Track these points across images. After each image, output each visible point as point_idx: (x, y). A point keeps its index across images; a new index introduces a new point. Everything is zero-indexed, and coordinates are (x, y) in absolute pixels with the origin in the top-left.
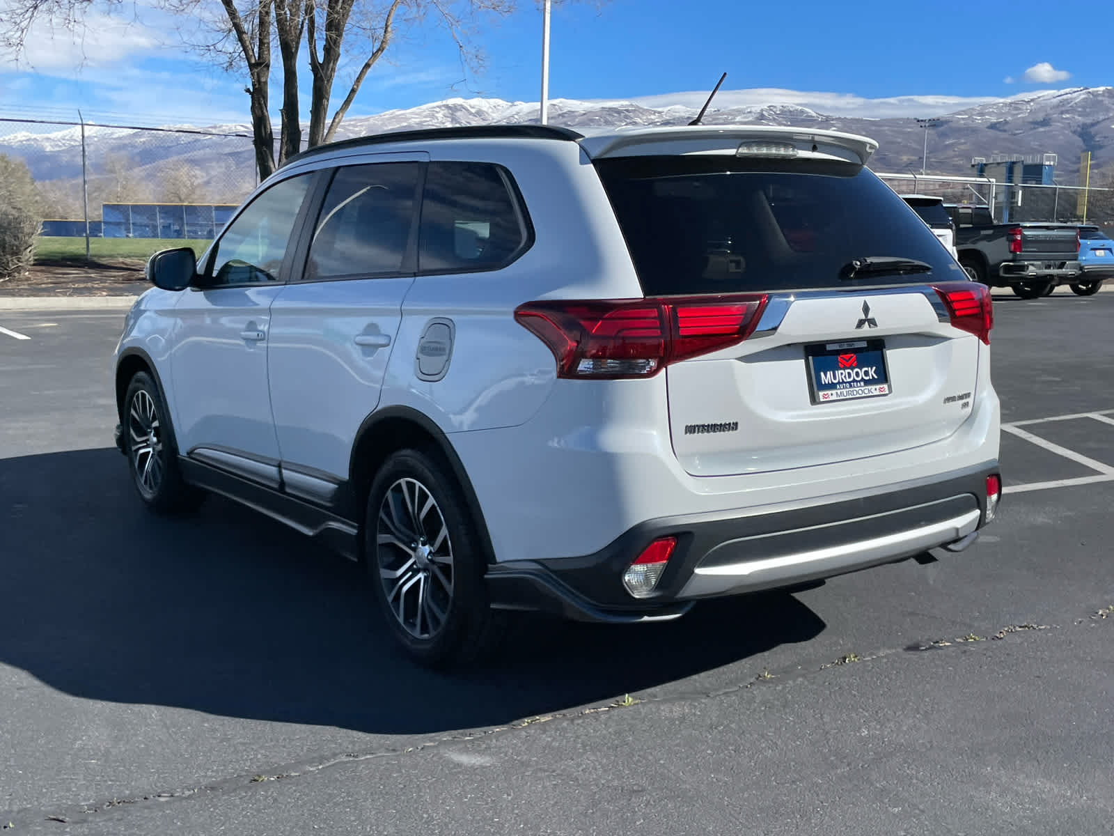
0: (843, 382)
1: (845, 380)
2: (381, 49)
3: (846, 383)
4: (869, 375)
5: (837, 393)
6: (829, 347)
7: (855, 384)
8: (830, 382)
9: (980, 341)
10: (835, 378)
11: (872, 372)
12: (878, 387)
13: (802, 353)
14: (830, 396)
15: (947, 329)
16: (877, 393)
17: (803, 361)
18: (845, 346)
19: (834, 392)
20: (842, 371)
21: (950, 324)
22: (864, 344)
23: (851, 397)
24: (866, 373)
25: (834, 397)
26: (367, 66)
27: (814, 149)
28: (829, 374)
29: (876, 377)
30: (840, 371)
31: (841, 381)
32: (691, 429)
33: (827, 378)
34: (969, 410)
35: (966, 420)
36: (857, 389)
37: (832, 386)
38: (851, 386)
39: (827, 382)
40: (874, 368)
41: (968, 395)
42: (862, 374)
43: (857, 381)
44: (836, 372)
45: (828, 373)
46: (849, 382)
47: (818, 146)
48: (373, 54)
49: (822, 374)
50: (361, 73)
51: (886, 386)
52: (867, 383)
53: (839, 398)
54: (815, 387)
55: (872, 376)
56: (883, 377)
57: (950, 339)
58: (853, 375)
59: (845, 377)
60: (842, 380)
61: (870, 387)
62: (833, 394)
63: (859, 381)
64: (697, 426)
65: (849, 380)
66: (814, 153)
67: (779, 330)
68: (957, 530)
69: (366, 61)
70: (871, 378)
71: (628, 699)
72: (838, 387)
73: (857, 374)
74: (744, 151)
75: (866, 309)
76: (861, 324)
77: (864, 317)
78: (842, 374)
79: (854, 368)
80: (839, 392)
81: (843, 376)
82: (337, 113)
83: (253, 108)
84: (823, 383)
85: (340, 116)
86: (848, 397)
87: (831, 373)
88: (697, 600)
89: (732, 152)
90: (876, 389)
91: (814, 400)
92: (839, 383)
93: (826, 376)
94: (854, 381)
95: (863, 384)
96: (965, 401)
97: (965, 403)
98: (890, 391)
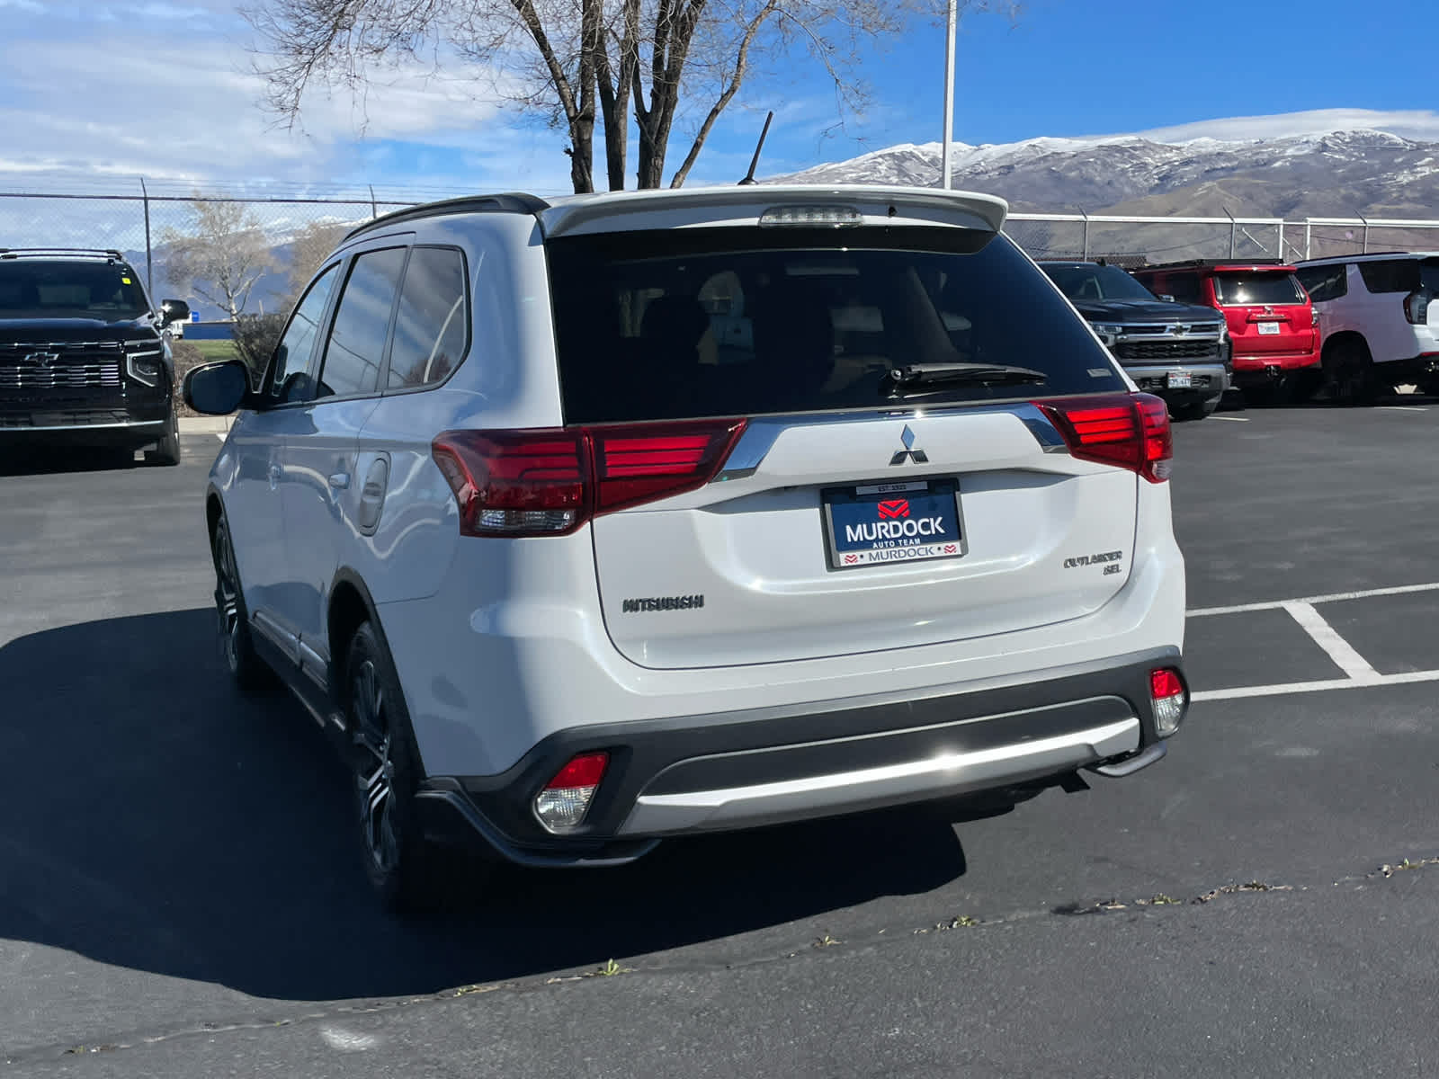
0: (884, 538)
1: (888, 537)
2: (733, 90)
3: (889, 540)
4: (930, 529)
5: (870, 554)
6: (860, 491)
7: (905, 541)
8: (862, 539)
9: (1140, 477)
10: (870, 533)
11: (936, 525)
12: (943, 545)
13: (817, 497)
14: (859, 558)
15: (1064, 462)
16: (942, 553)
17: (818, 510)
18: (890, 489)
19: (866, 553)
20: (885, 524)
21: (1069, 455)
22: (924, 486)
23: (894, 559)
24: (926, 526)
25: (866, 561)
26: (715, 112)
27: (892, 212)
28: (861, 528)
29: (942, 531)
30: (879, 525)
31: (880, 537)
32: (630, 606)
33: (855, 533)
34: (1122, 576)
35: (1118, 593)
36: (906, 549)
37: (865, 545)
38: (897, 544)
39: (856, 539)
40: (940, 519)
41: (1118, 555)
42: (918, 527)
43: (908, 538)
44: (874, 525)
45: (859, 526)
46: (896, 540)
47: (896, 208)
48: (722, 97)
49: (848, 529)
50: (706, 122)
51: (957, 544)
52: (925, 540)
53: (873, 562)
54: (835, 544)
55: (936, 529)
56: (954, 530)
57: (1073, 476)
58: (903, 528)
59: (888, 532)
60: (883, 534)
61: (928, 546)
62: (864, 556)
63: (913, 538)
64: (641, 600)
65: (893, 536)
66: (893, 218)
67: (758, 470)
68: (1090, 747)
69: (714, 106)
70: (934, 532)
71: (613, 967)
72: (875, 545)
73: (910, 528)
74: (770, 220)
75: (907, 435)
76: (899, 459)
77: (904, 449)
78: (883, 527)
79: (907, 518)
80: (874, 553)
81: (884, 531)
82: (677, 175)
83: (573, 173)
84: (849, 540)
85: (681, 179)
86: (889, 560)
87: (865, 526)
88: (663, 838)
89: (754, 221)
90: (939, 549)
91: (832, 565)
92: (877, 540)
93: (854, 530)
94: (904, 536)
95: (917, 541)
96: (1110, 563)
97: (1112, 567)
98: (965, 550)
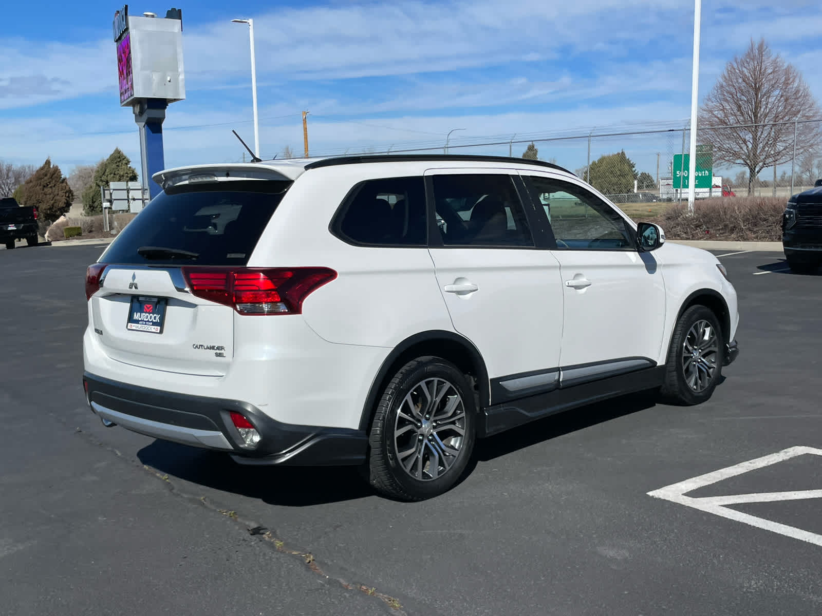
1: (144, 320)
4: (156, 319)
5: (136, 326)
6: (141, 299)
8: (137, 319)
9: (235, 311)
10: (140, 317)
13: (130, 299)
15: (191, 298)
16: (154, 330)
17: (129, 304)
20: (145, 314)
21: (193, 294)
25: (134, 328)
27: (228, 175)
28: (139, 314)
29: (158, 321)
33: (136, 316)
36: (147, 326)
37: (137, 322)
40: (159, 316)
41: (224, 348)
42: (153, 318)
47: (230, 173)
49: (135, 313)
51: (159, 328)
54: (131, 320)
56: (161, 324)
57: (198, 305)
58: (149, 317)
65: (146, 320)
66: (229, 178)
67: (104, 284)
70: (156, 321)
72: (140, 323)
75: (134, 277)
76: (131, 286)
77: (132, 282)
79: (151, 313)
81: (144, 317)
84: (134, 319)
90: (154, 328)
91: (127, 328)
92: (141, 320)
93: (137, 314)
94: (148, 321)
95: (151, 323)
96: (218, 351)
97: (220, 353)
98: (161, 332)
